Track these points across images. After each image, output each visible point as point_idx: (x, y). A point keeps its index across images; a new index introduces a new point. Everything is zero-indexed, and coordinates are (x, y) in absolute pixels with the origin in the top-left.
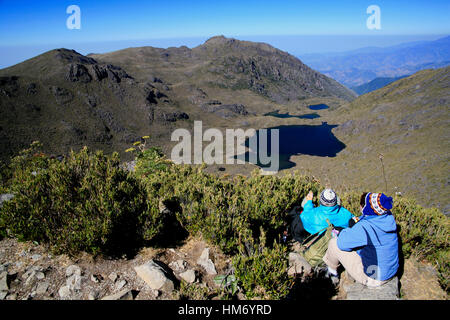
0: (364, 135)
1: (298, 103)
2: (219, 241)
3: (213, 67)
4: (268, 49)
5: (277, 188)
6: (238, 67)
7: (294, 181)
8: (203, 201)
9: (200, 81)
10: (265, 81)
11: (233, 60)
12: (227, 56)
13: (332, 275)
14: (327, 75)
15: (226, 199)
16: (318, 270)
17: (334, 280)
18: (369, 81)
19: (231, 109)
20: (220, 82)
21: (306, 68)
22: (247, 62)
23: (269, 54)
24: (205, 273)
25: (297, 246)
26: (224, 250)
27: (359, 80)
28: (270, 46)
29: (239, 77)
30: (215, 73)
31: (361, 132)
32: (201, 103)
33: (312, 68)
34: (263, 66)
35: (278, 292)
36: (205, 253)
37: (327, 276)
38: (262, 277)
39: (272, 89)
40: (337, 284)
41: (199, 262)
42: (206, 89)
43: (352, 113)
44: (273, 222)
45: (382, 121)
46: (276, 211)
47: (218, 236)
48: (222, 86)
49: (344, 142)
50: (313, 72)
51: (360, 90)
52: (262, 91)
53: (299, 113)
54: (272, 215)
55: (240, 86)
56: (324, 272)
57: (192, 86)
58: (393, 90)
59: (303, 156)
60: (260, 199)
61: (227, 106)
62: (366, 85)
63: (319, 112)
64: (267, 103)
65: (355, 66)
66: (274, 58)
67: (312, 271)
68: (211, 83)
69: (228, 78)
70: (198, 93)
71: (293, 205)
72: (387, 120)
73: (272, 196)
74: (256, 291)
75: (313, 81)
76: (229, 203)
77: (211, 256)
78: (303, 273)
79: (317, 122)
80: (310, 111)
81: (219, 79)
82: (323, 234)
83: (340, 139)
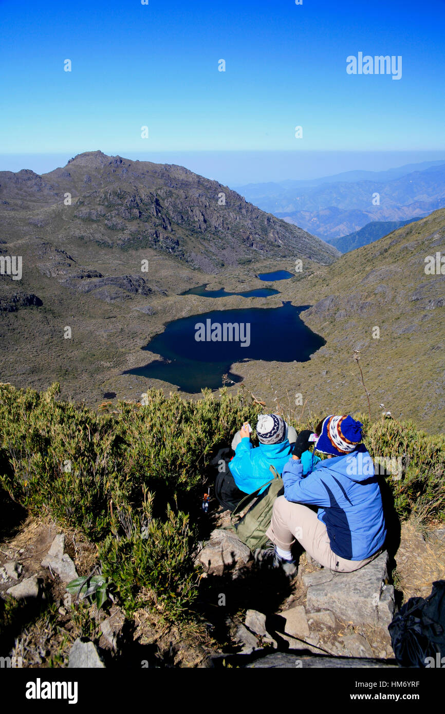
0: (354, 321)
1: (239, 271)
2: (80, 520)
3: (85, 210)
4: (182, 177)
5: (187, 420)
6: (129, 209)
7: (218, 405)
8: (50, 450)
9: (61, 235)
10: (180, 233)
11: (121, 196)
12: (110, 188)
13: (284, 561)
14: (287, 220)
15: (92, 444)
16: (259, 554)
17: (288, 569)
18: (358, 229)
19: (121, 286)
20: (98, 236)
21: (252, 210)
22: (146, 200)
23: (185, 185)
24: (58, 580)
25: (226, 518)
26: (90, 535)
27: (341, 227)
28: (186, 171)
29: (132, 227)
30: (88, 220)
31: (349, 316)
32: (64, 275)
33: (262, 208)
34: (175, 206)
35: (178, 594)
36: (58, 544)
37: (276, 564)
38: (148, 569)
39: (194, 248)
40: (293, 576)
41: (46, 562)
42: (73, 251)
43: (333, 284)
44: (183, 478)
45: (384, 295)
46: (187, 459)
47: (78, 510)
48: (102, 244)
49: (322, 335)
50: (264, 214)
51: (345, 243)
52: (176, 250)
53: (241, 288)
54: (181, 466)
55: (136, 243)
56: (270, 558)
57: (46, 244)
58: (397, 242)
59: (252, 362)
60: (159, 442)
61: (114, 281)
62: (353, 236)
63: (276, 285)
64: (185, 272)
65: (334, 204)
66: (194, 193)
67: (251, 557)
68: (82, 238)
69: (113, 228)
70: (58, 258)
71: (216, 448)
72: (390, 294)
73: (179, 433)
74: (142, 598)
75: (265, 231)
76: (97, 450)
77: (69, 549)
78: (234, 563)
79: (274, 302)
80: (260, 284)
81: (96, 232)
82: (266, 492)
83: (315, 330)
